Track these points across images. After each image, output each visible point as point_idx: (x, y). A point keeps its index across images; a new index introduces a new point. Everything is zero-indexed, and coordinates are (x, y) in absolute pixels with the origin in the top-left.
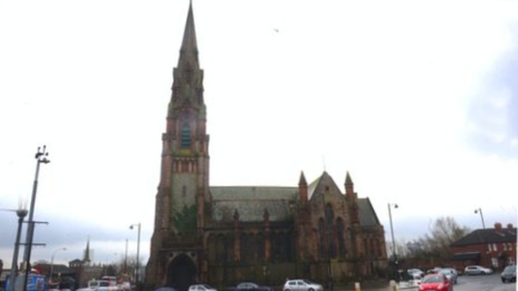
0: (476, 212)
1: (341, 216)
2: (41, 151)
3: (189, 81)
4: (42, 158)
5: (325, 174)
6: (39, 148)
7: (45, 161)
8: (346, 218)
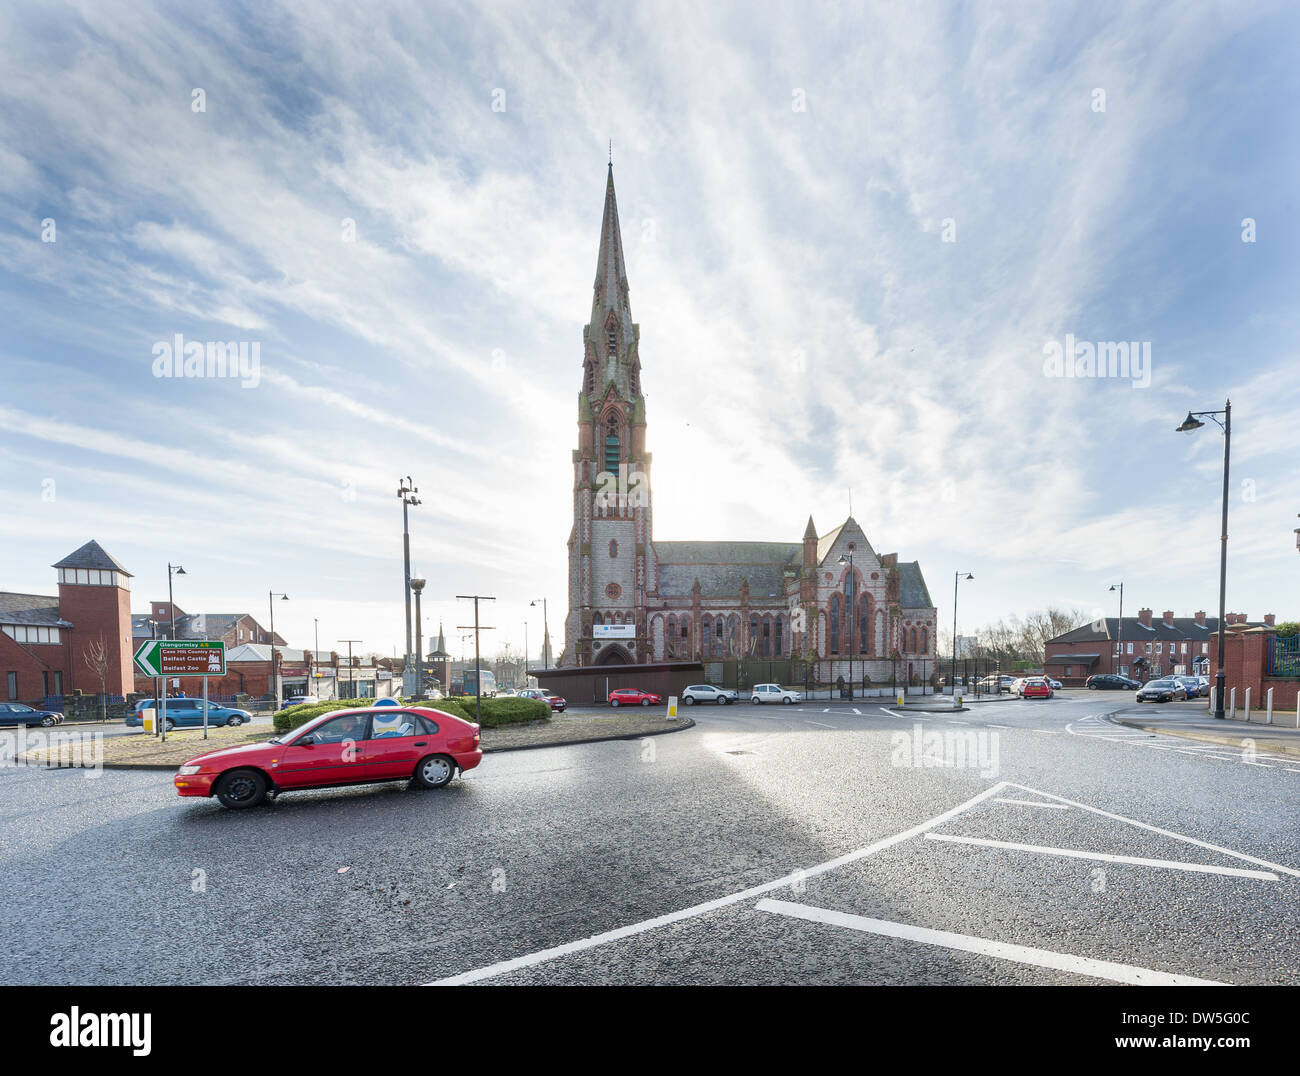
0: (1112, 589)
1: (870, 591)
2: (406, 485)
3: (613, 349)
4: (409, 496)
5: (851, 521)
6: (402, 481)
7: (414, 502)
8: (879, 595)
